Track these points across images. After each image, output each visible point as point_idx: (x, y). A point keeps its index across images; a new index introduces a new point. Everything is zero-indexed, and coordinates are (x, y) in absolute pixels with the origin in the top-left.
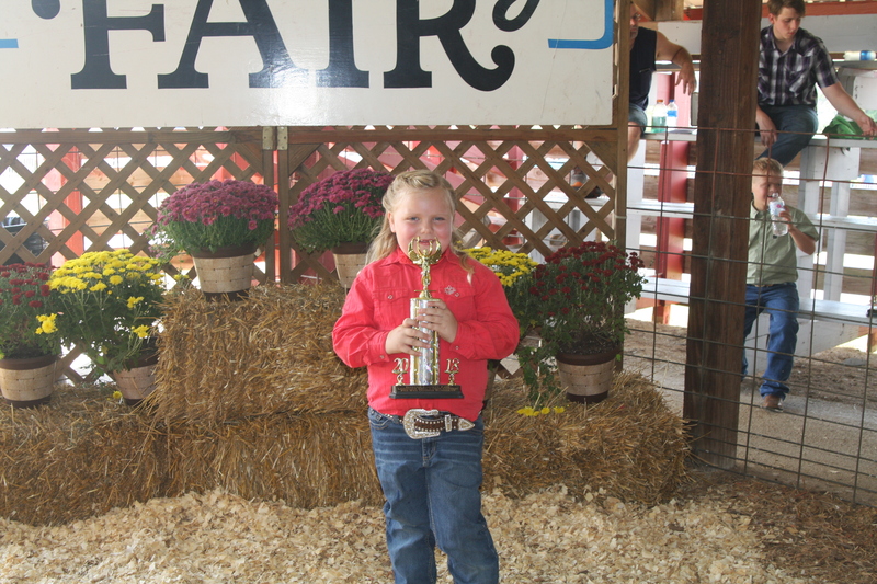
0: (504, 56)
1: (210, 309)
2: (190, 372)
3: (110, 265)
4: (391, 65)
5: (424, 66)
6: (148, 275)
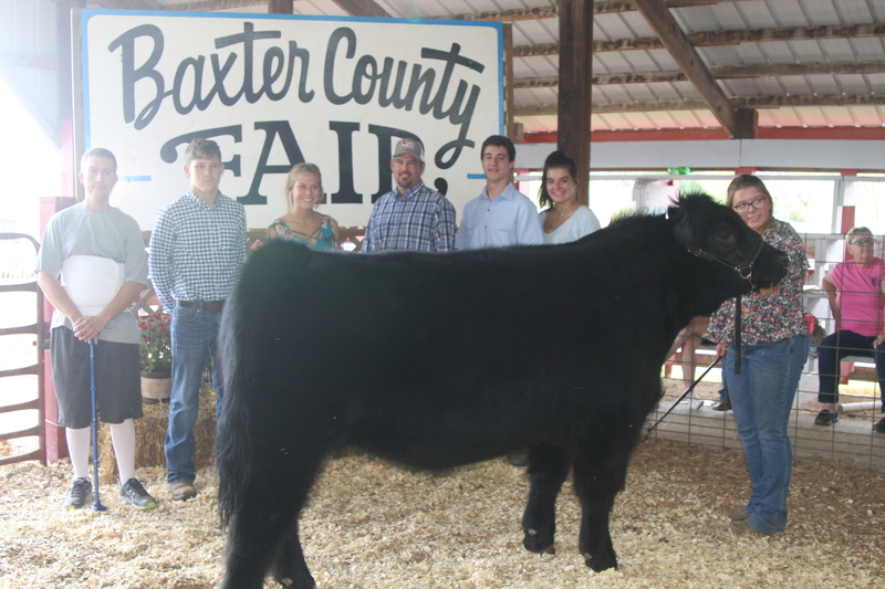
0: (441, 184)
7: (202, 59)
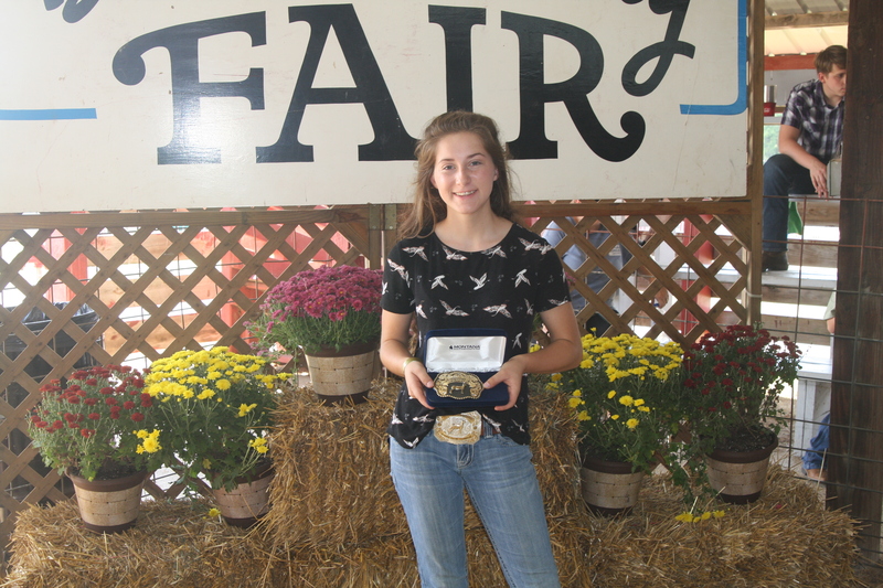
0: (633, 123)
1: (334, 416)
2: (313, 489)
3: (214, 368)
5: (550, 135)
6: (257, 377)
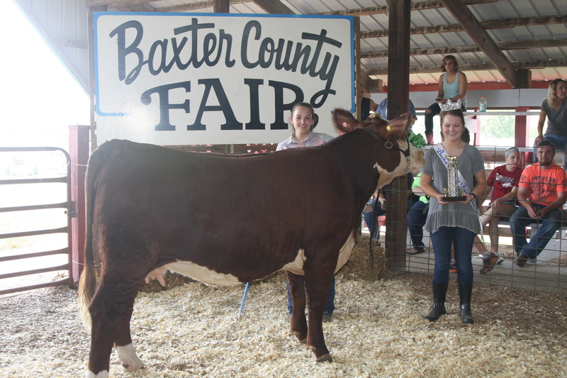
4: (273, 121)
5: (285, 121)
7: (166, 41)
